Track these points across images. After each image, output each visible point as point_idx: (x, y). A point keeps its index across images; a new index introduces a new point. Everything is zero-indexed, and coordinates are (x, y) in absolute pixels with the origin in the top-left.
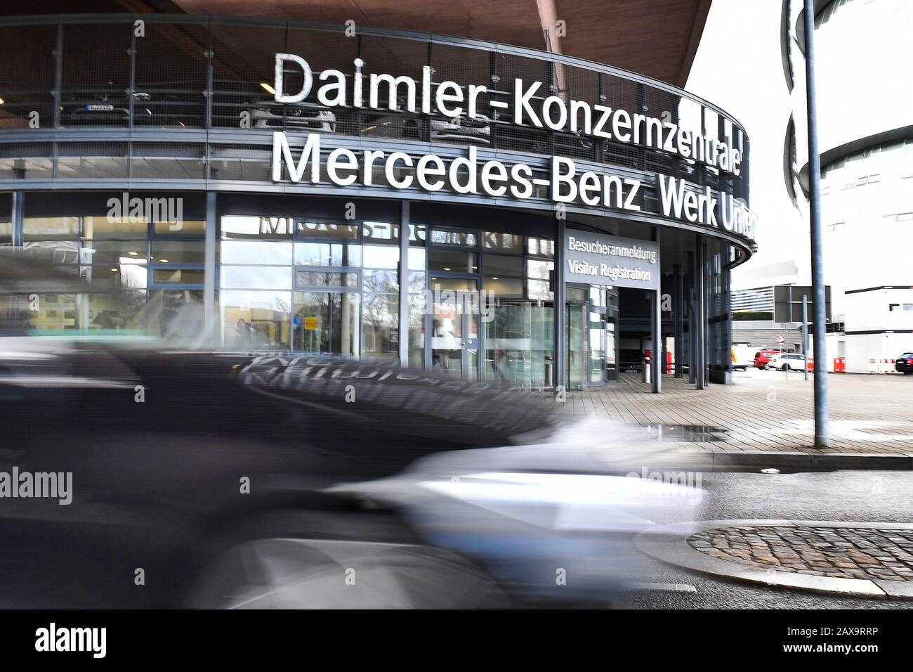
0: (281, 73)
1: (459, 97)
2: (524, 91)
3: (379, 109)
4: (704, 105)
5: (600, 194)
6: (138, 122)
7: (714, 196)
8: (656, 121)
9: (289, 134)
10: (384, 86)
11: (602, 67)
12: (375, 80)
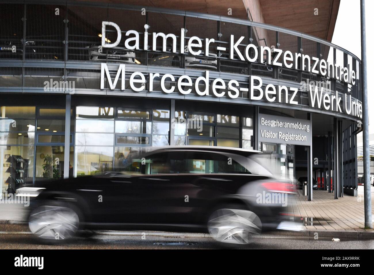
0: (104, 32)
1: (200, 45)
2: (235, 42)
3: (157, 51)
4: (335, 48)
5: (276, 96)
6: (27, 57)
7: (340, 96)
8: (307, 56)
9: (109, 64)
10: (160, 39)
11: (278, 28)
12: (155, 36)
